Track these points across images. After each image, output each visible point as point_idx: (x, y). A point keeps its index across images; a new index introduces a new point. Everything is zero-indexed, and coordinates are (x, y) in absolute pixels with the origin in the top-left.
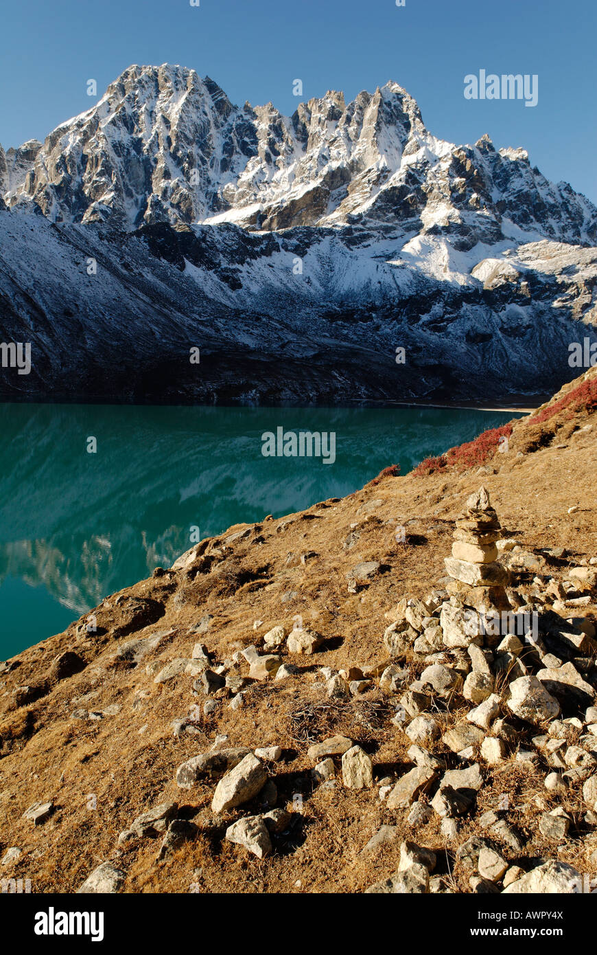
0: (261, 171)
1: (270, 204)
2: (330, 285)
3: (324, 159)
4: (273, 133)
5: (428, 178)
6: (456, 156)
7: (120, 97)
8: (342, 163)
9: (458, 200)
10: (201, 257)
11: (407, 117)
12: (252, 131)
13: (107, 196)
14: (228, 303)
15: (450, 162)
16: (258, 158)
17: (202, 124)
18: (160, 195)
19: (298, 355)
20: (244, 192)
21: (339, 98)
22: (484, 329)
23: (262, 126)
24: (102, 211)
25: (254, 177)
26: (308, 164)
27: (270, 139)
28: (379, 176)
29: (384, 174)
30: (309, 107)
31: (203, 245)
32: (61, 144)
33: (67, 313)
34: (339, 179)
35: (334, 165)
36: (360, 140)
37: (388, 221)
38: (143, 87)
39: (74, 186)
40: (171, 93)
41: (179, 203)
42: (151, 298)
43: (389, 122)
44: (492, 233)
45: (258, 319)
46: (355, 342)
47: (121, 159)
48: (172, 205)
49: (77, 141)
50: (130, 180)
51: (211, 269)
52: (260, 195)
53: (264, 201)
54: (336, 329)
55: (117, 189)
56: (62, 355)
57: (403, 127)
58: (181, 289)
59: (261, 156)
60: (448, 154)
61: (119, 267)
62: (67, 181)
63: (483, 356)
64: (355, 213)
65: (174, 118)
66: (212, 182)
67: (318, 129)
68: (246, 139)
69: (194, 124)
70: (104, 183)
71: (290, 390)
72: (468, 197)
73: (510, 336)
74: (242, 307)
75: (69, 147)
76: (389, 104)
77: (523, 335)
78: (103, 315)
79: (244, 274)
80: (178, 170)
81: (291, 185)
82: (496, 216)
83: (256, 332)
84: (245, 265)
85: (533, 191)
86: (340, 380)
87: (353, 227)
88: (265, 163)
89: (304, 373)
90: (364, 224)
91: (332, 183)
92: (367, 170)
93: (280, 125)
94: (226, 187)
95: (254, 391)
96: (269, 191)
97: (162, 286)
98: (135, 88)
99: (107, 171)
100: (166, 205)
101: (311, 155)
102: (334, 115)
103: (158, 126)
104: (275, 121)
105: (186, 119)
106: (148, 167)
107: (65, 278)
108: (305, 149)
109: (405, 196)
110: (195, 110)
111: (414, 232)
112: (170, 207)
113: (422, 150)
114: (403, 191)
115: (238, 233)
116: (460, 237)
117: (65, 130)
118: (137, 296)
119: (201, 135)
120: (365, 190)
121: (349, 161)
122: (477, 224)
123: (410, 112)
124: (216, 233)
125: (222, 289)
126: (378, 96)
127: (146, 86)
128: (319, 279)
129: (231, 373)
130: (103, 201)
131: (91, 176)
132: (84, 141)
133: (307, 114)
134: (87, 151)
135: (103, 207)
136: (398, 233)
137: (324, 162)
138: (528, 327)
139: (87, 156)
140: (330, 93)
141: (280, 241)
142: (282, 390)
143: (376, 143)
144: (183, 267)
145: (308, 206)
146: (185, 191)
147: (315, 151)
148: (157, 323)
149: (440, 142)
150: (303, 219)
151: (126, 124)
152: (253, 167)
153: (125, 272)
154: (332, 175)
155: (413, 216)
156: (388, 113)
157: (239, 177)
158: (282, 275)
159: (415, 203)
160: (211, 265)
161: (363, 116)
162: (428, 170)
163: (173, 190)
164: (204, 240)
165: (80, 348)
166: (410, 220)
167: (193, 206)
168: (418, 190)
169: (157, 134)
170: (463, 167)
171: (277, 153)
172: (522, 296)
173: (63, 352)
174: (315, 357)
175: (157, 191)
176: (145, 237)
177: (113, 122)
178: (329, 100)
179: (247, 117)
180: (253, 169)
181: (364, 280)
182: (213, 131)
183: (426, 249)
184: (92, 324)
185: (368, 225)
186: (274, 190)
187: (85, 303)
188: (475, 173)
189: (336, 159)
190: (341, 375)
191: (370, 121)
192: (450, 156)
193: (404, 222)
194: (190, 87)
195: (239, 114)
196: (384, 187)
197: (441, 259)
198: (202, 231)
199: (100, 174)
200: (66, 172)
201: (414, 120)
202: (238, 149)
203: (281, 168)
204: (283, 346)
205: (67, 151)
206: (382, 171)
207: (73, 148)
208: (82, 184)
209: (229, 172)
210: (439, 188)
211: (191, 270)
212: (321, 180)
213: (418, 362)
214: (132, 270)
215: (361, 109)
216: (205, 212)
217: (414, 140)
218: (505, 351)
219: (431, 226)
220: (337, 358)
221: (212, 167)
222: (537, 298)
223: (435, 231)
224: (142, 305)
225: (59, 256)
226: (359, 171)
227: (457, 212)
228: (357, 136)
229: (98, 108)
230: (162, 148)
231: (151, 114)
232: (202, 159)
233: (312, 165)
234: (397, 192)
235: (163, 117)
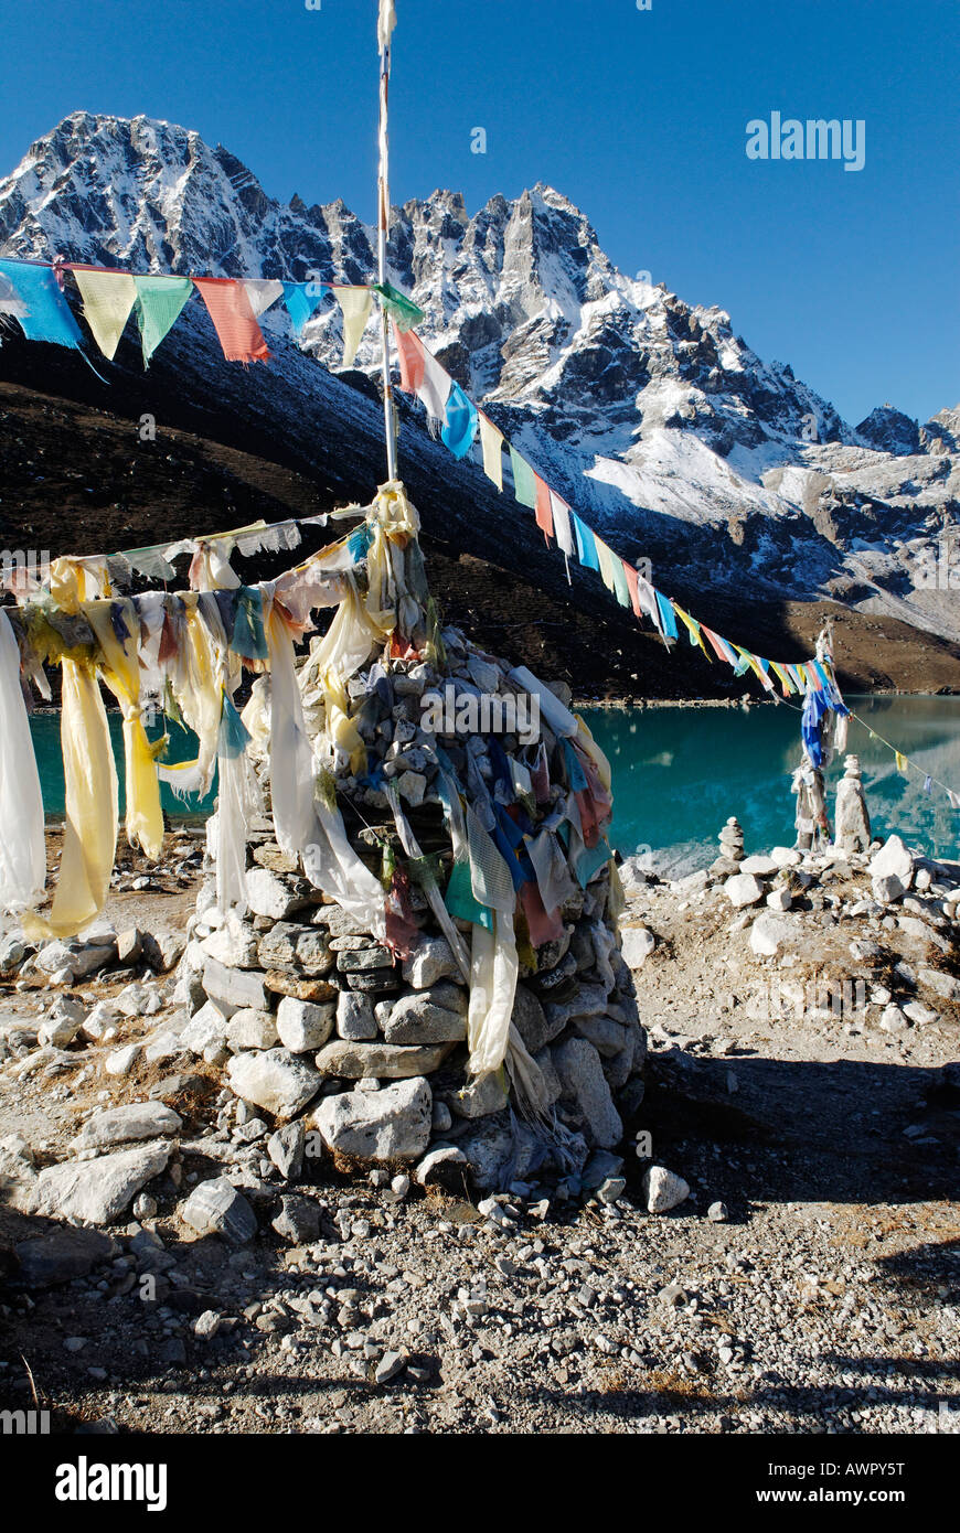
3: (452, 299)
4: (349, 250)
5: (636, 340)
6: (671, 307)
7: (59, 164)
8: (484, 308)
9: (692, 374)
11: (577, 241)
15: (664, 316)
17: (221, 224)
21: (457, 203)
25: (332, 322)
28: (555, 332)
29: (562, 331)
30: (408, 213)
34: (483, 333)
35: (473, 310)
36: (506, 272)
37: (584, 404)
38: (104, 151)
40: (159, 167)
43: (549, 248)
57: (570, 257)
60: (657, 304)
65: (172, 210)
67: (429, 250)
68: (301, 257)
69: (208, 223)
72: (704, 372)
76: (544, 219)
90: (561, 406)
91: (471, 338)
92: (532, 320)
93: (361, 239)
98: (88, 152)
101: (428, 290)
102: (452, 230)
103: (142, 222)
104: (351, 231)
105: (193, 215)
108: (411, 281)
109: (607, 364)
110: (207, 201)
113: (613, 295)
114: (601, 358)
116: (712, 435)
119: (222, 244)
120: (539, 353)
121: (496, 304)
126: (526, 204)
127: (109, 150)
133: (406, 226)
136: (602, 424)
137: (453, 303)
140: (441, 194)
143: (537, 278)
147: (432, 286)
149: (637, 284)
151: (78, 213)
154: (472, 325)
155: (621, 398)
156: (544, 233)
159: (623, 378)
161: (501, 233)
162: (632, 326)
166: (617, 404)
168: (627, 356)
169: (143, 237)
170: (685, 324)
177: (54, 208)
178: (439, 205)
179: (297, 222)
182: (241, 239)
185: (566, 409)
188: (704, 335)
189: (473, 301)
191: (520, 243)
192: (661, 306)
193: (608, 407)
194: (194, 161)
195: (283, 214)
196: (569, 350)
201: (589, 247)
202: (289, 274)
206: (559, 324)
210: (659, 356)
212: (457, 333)
215: (497, 222)
217: (596, 278)
223: (675, 422)
226: (513, 323)
227: (701, 395)
228: (498, 267)
229: (18, 181)
230: (155, 260)
231: (125, 199)
233: (434, 307)
234: (593, 357)
235: (149, 206)
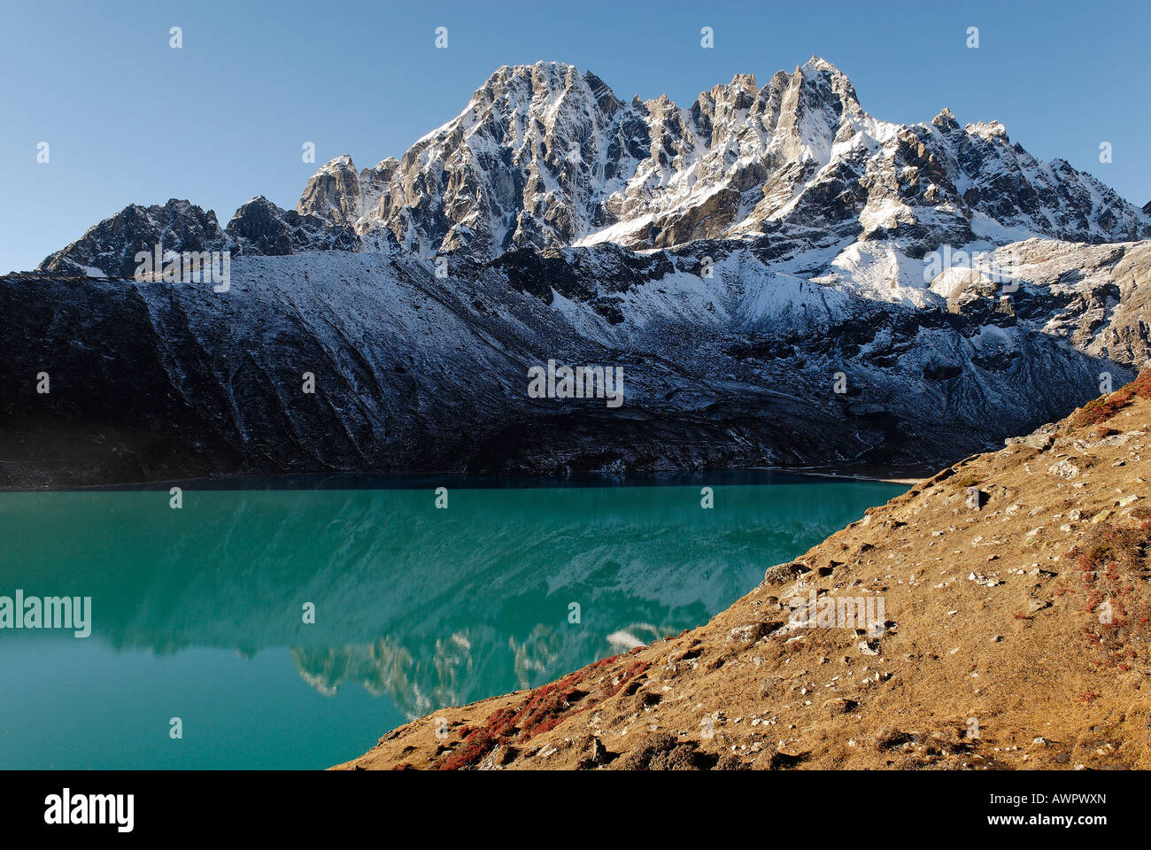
0: (654, 175)
1: (665, 213)
2: (738, 311)
3: (732, 155)
4: (668, 129)
5: (867, 170)
6: (904, 139)
7: (488, 103)
8: (755, 159)
9: (909, 194)
10: (572, 287)
11: (837, 97)
12: (644, 130)
13: (471, 217)
14: (604, 342)
15: (896, 148)
16: (651, 160)
17: (582, 125)
18: (532, 210)
19: (688, 408)
20: (633, 201)
21: (749, 82)
22: (950, 361)
23: (656, 122)
24: (464, 234)
25: (645, 182)
26: (712, 163)
27: (665, 136)
28: (802, 172)
29: (809, 168)
30: (712, 95)
31: (576, 272)
32: (419, 161)
33: (399, 369)
34: (752, 178)
35: (745, 161)
36: (777, 129)
37: (816, 225)
38: (514, 89)
39: (433, 207)
40: (547, 93)
41: (555, 219)
42: (504, 343)
43: (814, 106)
44: (958, 232)
45: (640, 361)
46: (769, 386)
47: (488, 172)
48: (546, 222)
49: (438, 156)
50: (497, 196)
51: (585, 300)
52: (653, 203)
53: (658, 210)
54: (745, 368)
55: (482, 207)
56: (388, 422)
57: (832, 109)
58: (545, 329)
59: (655, 156)
60: (893, 138)
61: (469, 307)
62: (425, 203)
63: (949, 398)
64: (772, 219)
65: (550, 122)
66: (595, 193)
67: (724, 120)
68: (636, 139)
69: (573, 127)
70: (468, 202)
71: (668, 458)
72: (922, 190)
73: (987, 369)
74: (623, 346)
75: (428, 164)
76: (813, 84)
77: (1007, 366)
78: (442, 369)
79: (627, 304)
80: (554, 181)
81: (691, 189)
82: (963, 210)
83: (635, 379)
84: (629, 293)
85: (1014, 174)
86: (738, 440)
87: (770, 236)
88: (658, 165)
89: (689, 435)
90: (784, 231)
91: (743, 183)
92: (787, 165)
93: (677, 120)
94: (611, 197)
95: (618, 462)
96: (664, 197)
97: (521, 326)
98: (505, 92)
99: (471, 187)
100: (539, 222)
101: (716, 151)
102: (743, 103)
103: (532, 132)
104: (670, 115)
105: (563, 122)
106: (519, 181)
107: (402, 327)
108: (708, 145)
109: (839, 192)
110: (575, 111)
111: (851, 238)
112: (543, 224)
113: (859, 135)
114: (834, 188)
115: (619, 255)
116: (913, 241)
117: (425, 145)
118: (486, 343)
119: (581, 139)
120: (785, 190)
121: (764, 156)
122: (937, 223)
123: (841, 92)
124: (592, 256)
125: (598, 325)
126: (799, 76)
127: (517, 88)
128: (724, 304)
129: (591, 439)
130: (466, 222)
131: (452, 194)
132: (445, 156)
133: (710, 104)
134: (449, 166)
135: (466, 229)
136: (830, 239)
137: (732, 159)
138: (1014, 355)
139: (449, 173)
140: (738, 77)
141: (674, 260)
142: (657, 458)
143: (797, 131)
144: (550, 300)
145: (713, 214)
146: (560, 204)
147: (720, 147)
148: (508, 376)
149: (881, 124)
150: (707, 229)
151: (493, 133)
152: (645, 170)
153: (475, 312)
154: (743, 173)
155: (850, 217)
156: (812, 95)
157: (626, 184)
158: (676, 303)
159: (852, 201)
160: (586, 295)
161: (780, 100)
162: (867, 159)
163: (548, 205)
164: (577, 265)
165: (411, 412)
166: (845, 222)
167: (572, 220)
168: (855, 185)
169: (530, 141)
170: (914, 152)
171: (673, 153)
172: (1003, 315)
173: (390, 417)
174: (711, 409)
175: (529, 206)
176: (505, 267)
177: (479, 132)
178: (736, 86)
179: (635, 114)
180: (644, 173)
181: (783, 303)
182: (596, 132)
183: (867, 260)
184: (427, 380)
185: (789, 234)
186: (670, 196)
187: (422, 356)
188: (930, 159)
189: (747, 154)
190: (740, 434)
191: (790, 104)
192: (896, 140)
193: (838, 226)
194: (569, 85)
195: (627, 110)
196: (809, 185)
197: (887, 270)
198: (575, 255)
199: (463, 192)
200: (425, 191)
201: (846, 100)
202: (626, 151)
203: (679, 170)
204: (669, 397)
205: (426, 169)
206: (807, 165)
207: (433, 164)
208: (442, 205)
209: (615, 179)
210: (883, 181)
211: (561, 303)
212: (729, 181)
213: (853, 409)
214: (485, 309)
215: (777, 92)
216: (586, 228)
217: (848, 123)
218: (981, 390)
219: (874, 229)
220: (739, 410)
221: (594, 174)
222: (1024, 316)
223: (879, 235)
224: (491, 353)
225: (397, 300)
226: (777, 166)
227: (908, 210)
228: (774, 125)
229: (462, 118)
230: (534, 156)
231: (523, 119)
232: (582, 165)
233: (717, 163)
234: (827, 189)
235: (537, 121)
